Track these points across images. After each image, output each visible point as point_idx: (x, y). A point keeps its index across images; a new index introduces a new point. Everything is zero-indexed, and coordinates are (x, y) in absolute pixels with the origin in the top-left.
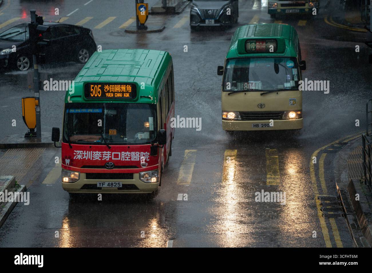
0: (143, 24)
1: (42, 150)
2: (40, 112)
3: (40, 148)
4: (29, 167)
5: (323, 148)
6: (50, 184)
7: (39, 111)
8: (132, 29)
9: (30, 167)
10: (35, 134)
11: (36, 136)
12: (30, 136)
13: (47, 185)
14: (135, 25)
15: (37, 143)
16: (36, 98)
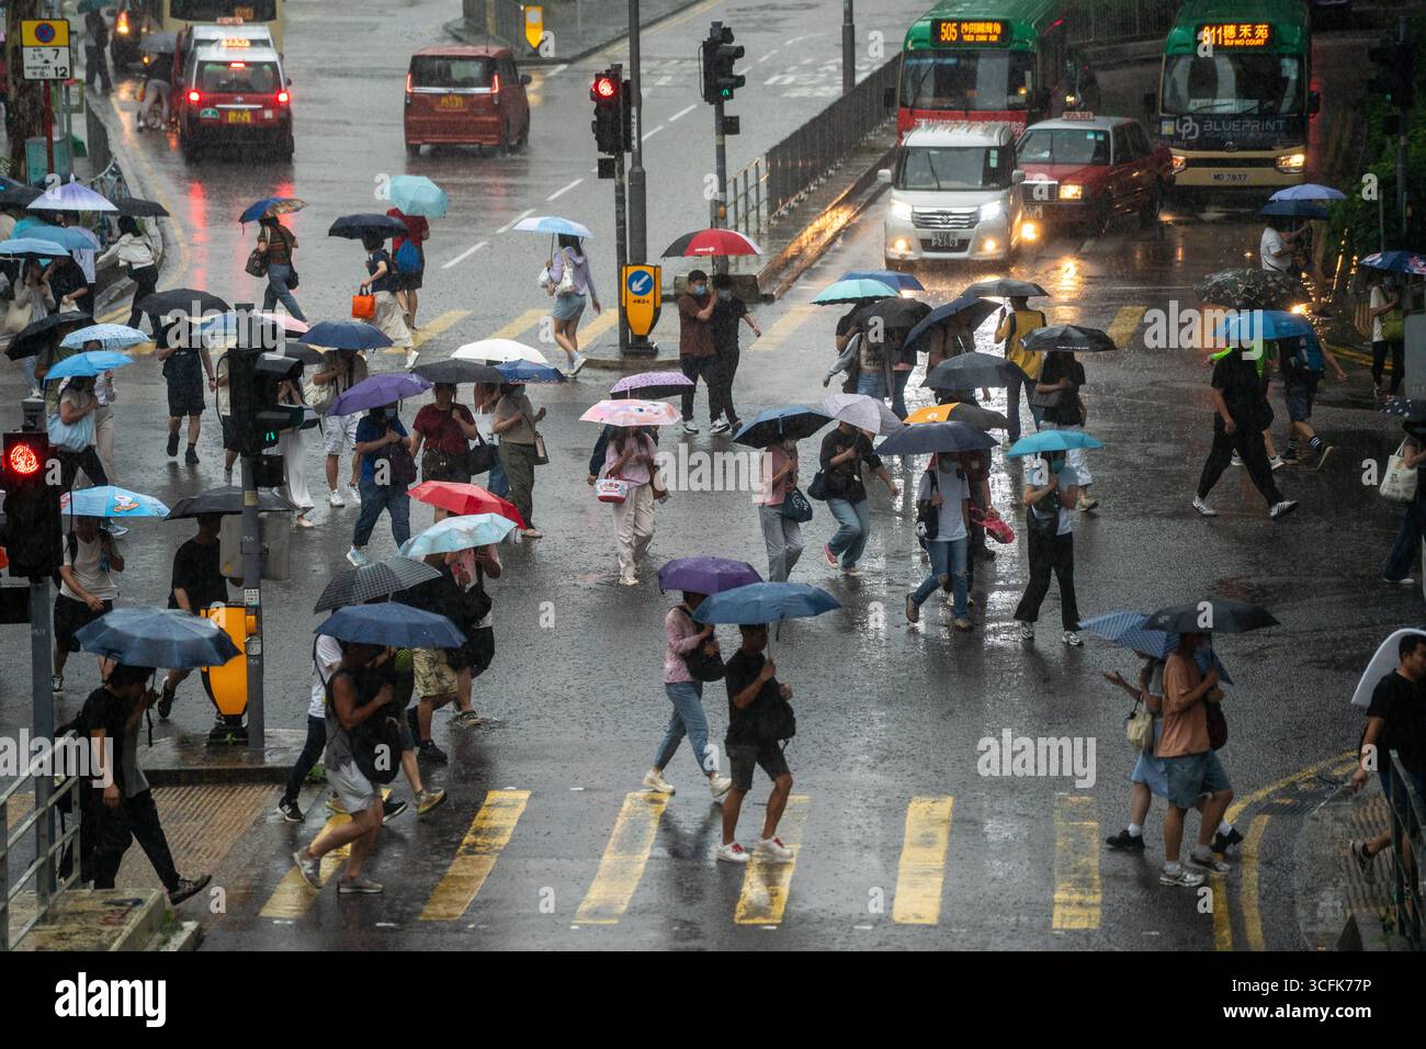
0: (644, 338)
1: (264, 794)
2: (260, 657)
3: (259, 785)
4: (218, 854)
5: (1261, 794)
6: (286, 920)
7: (258, 652)
8: (604, 355)
9: (221, 856)
10: (243, 733)
11: (246, 743)
12: (227, 743)
13: (276, 922)
14: (617, 340)
15: (249, 767)
16: (248, 609)
